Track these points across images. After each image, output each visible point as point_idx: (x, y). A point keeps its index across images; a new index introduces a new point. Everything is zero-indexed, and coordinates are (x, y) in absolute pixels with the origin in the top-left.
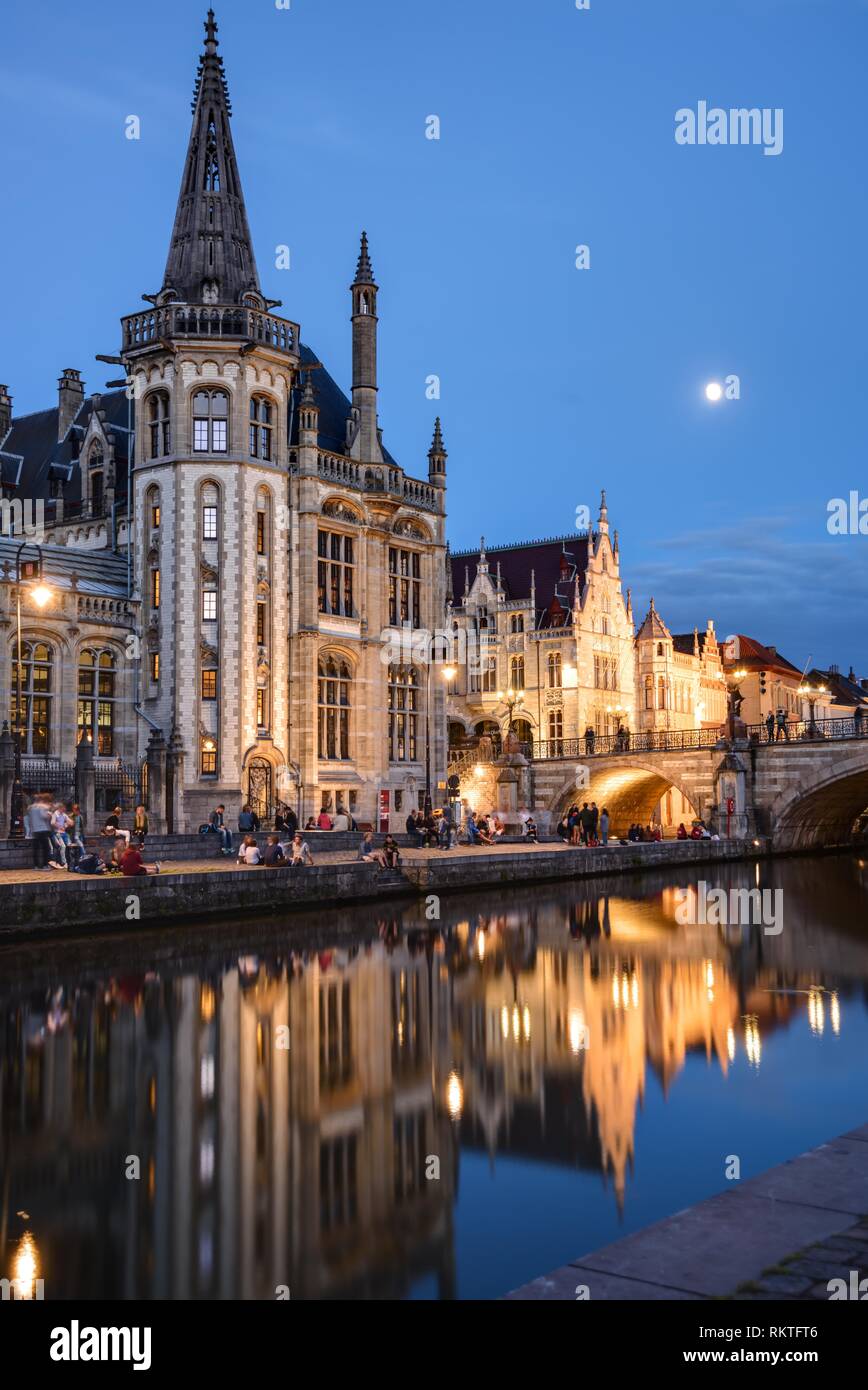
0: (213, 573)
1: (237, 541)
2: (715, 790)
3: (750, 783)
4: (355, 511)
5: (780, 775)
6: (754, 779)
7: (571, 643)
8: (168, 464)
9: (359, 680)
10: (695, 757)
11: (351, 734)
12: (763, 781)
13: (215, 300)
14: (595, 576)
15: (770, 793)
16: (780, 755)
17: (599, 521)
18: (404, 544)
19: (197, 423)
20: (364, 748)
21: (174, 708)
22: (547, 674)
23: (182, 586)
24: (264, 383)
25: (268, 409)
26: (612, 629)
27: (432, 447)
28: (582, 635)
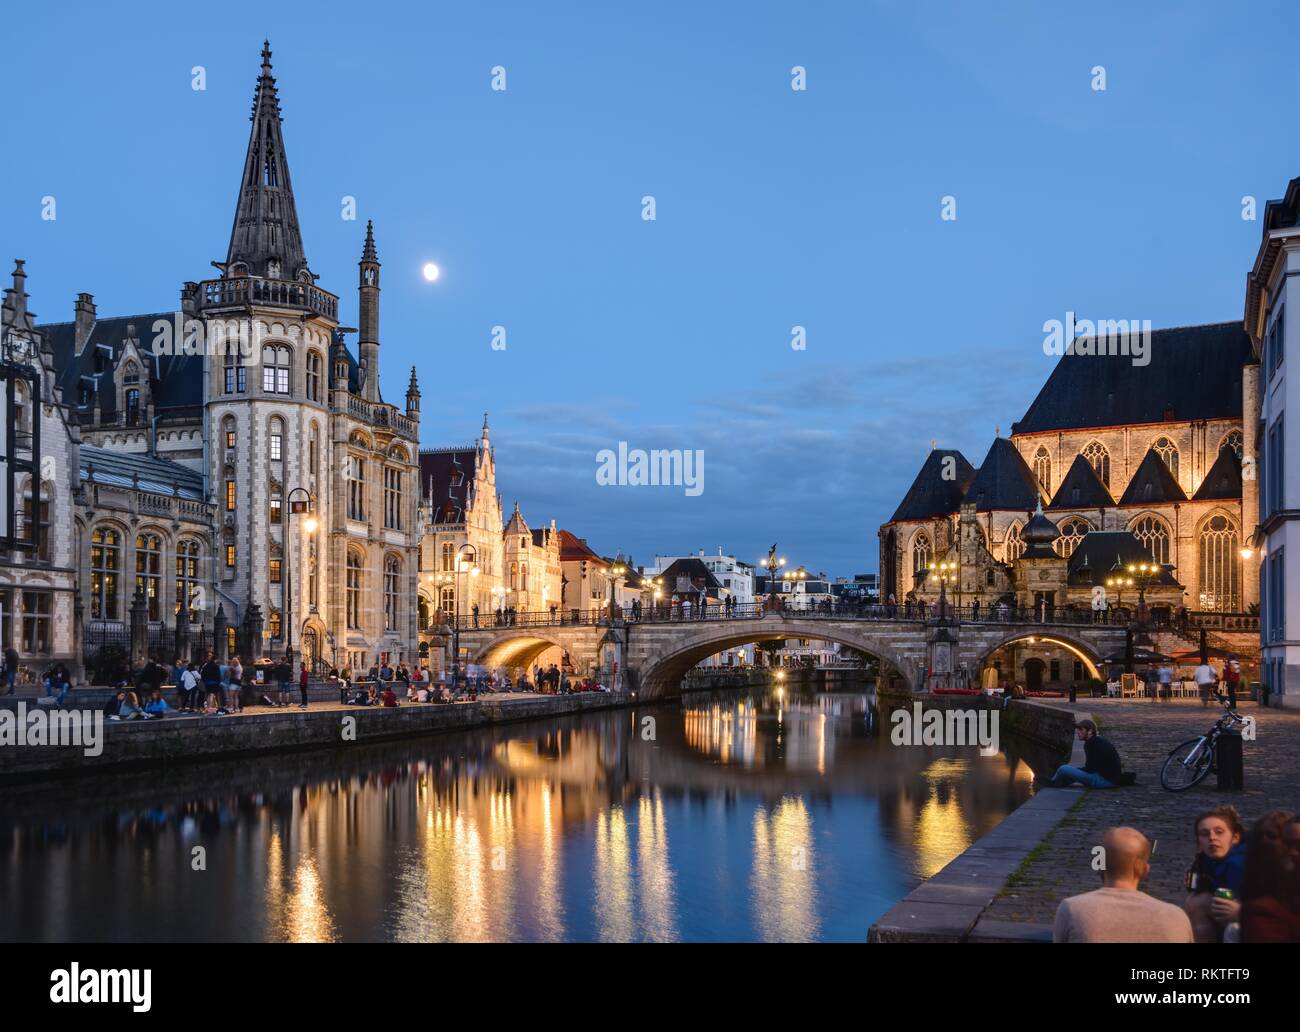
0: (279, 487)
1: (297, 463)
2: (598, 656)
3: (625, 651)
4: (366, 439)
5: (646, 646)
6: (627, 648)
7: (463, 536)
8: (245, 400)
9: (366, 569)
10: (584, 631)
11: (360, 610)
12: (634, 650)
13: (278, 275)
14: (481, 483)
15: (640, 659)
16: (647, 632)
17: (483, 438)
18: (392, 464)
19: (266, 370)
20: (369, 621)
21: (250, 588)
22: (442, 560)
23: (256, 495)
24: (315, 342)
25: (315, 361)
26: (490, 526)
27: (408, 389)
28: (472, 530)
